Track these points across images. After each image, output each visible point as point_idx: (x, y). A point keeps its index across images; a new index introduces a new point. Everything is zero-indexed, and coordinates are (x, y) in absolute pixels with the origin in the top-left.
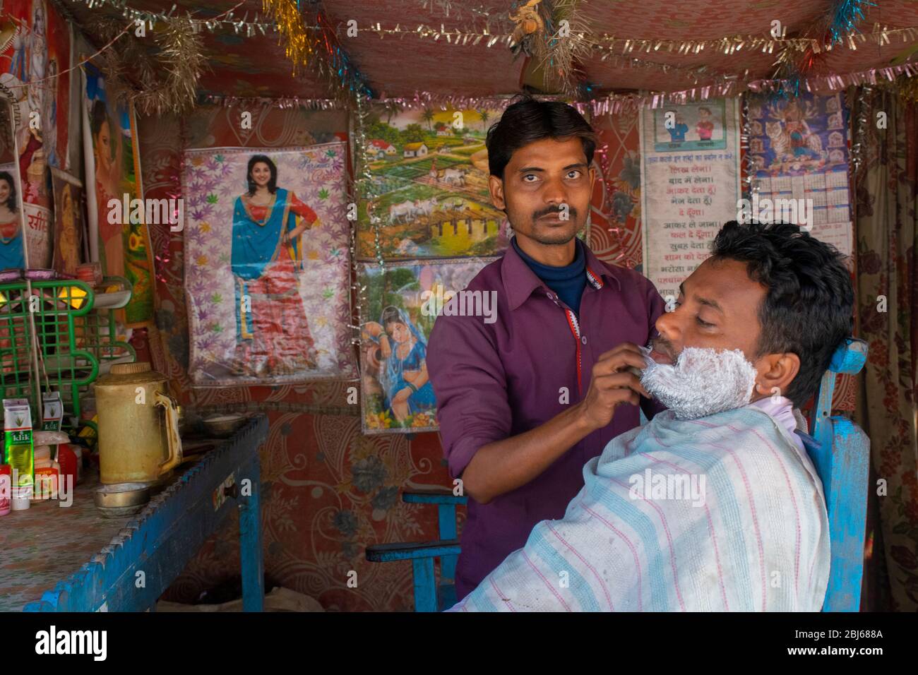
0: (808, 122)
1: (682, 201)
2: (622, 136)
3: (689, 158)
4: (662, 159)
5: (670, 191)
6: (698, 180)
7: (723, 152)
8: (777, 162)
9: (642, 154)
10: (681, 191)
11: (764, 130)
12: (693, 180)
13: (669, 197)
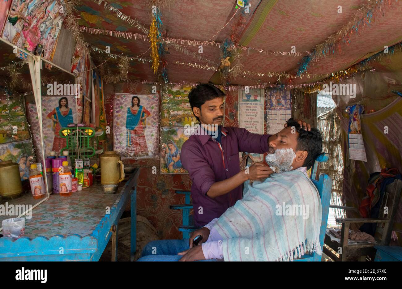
0: (282, 96)
1: (249, 115)
2: (234, 97)
3: (251, 104)
4: (244, 104)
5: (246, 112)
6: (253, 110)
7: (260, 103)
8: (273, 107)
9: (239, 102)
10: (249, 113)
11: (270, 98)
12: (252, 110)
13: (246, 114)
